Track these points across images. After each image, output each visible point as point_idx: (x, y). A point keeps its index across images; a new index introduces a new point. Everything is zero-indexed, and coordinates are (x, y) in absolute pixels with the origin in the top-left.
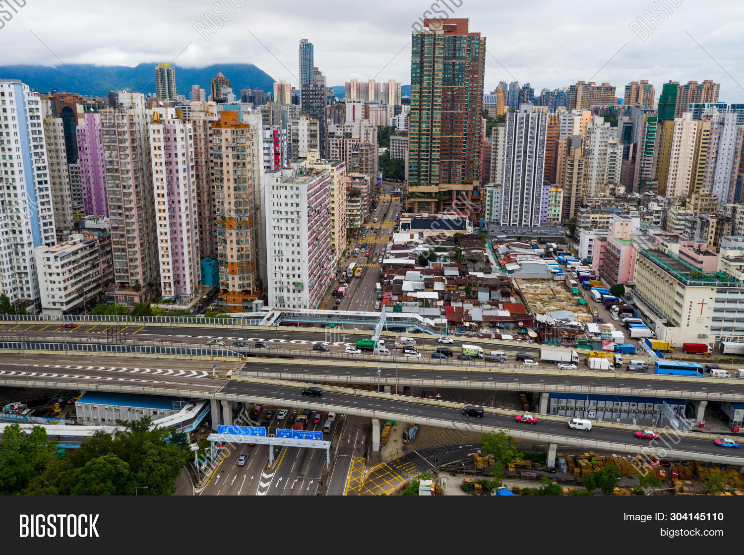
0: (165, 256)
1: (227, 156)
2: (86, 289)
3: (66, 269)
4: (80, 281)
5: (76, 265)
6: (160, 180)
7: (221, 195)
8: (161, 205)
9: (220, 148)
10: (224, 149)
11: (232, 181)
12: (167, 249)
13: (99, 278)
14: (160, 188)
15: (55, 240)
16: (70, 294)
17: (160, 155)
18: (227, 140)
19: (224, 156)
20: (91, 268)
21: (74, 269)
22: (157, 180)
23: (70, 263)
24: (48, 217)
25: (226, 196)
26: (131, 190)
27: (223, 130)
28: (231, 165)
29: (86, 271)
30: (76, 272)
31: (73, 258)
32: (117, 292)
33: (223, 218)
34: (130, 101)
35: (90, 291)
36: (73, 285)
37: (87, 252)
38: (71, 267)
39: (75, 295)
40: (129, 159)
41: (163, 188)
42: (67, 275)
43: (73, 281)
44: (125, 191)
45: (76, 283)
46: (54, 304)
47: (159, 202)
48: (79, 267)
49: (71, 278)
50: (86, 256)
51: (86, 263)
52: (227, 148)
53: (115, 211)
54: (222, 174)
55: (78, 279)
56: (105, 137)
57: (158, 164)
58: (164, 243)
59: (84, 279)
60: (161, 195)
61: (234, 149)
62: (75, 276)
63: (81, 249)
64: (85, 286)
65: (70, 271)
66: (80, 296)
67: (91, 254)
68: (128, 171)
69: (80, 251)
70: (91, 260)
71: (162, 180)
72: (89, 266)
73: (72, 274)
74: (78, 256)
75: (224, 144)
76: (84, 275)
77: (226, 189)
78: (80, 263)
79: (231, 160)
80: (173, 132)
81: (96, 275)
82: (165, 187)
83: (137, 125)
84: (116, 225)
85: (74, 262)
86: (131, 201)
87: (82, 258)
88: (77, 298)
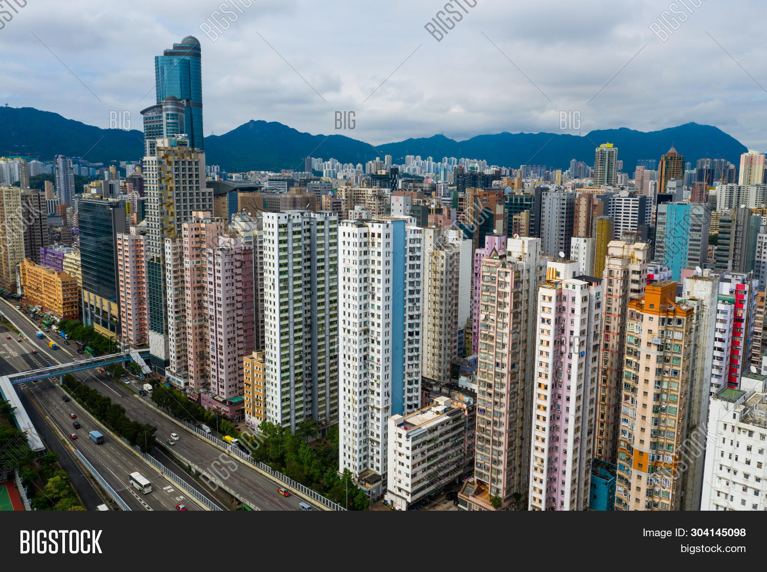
0: (539, 470)
1: (648, 356)
2: (441, 474)
3: (418, 451)
4: (433, 465)
5: (432, 444)
6: (544, 365)
7: (630, 412)
8: (541, 399)
9: (638, 341)
10: (643, 345)
11: (651, 396)
12: (542, 461)
13: (460, 459)
14: (543, 376)
15: (419, 402)
16: (419, 482)
17: (549, 332)
18: (650, 331)
19: (643, 356)
20: (452, 447)
21: (429, 450)
22: (541, 365)
23: (424, 443)
24: (414, 374)
25: (639, 418)
26: (505, 371)
27: (646, 316)
28: (652, 372)
29: (445, 451)
30: (431, 453)
31: (429, 437)
32: (471, 498)
33: (630, 448)
34: (520, 249)
35: (447, 475)
36: (424, 470)
37: (449, 427)
38: (426, 447)
39: (426, 482)
40: (507, 330)
41: (546, 377)
42: (419, 459)
43: (426, 465)
44: (498, 370)
45: (429, 468)
46: (400, 490)
47: (539, 395)
48: (436, 446)
49: (423, 462)
50: (447, 432)
51: (446, 441)
52: (649, 344)
53: (485, 389)
54: (637, 383)
55: (432, 462)
56: (484, 293)
57: (545, 343)
58: (538, 454)
59: (440, 461)
60: (543, 387)
61: (661, 348)
62: (429, 459)
63: (442, 424)
64: (440, 470)
65: (423, 453)
66: (432, 483)
67: (454, 429)
68: (504, 346)
69: (439, 428)
70: (454, 436)
71: (547, 366)
72: (449, 444)
73: (426, 457)
74: (437, 433)
75: (645, 337)
76: (440, 457)
77: (640, 406)
78: (438, 442)
79: (653, 364)
80: (570, 300)
81: (457, 455)
82: (550, 376)
83: (525, 283)
84: (484, 408)
85: (430, 441)
86: (502, 385)
87: (441, 435)
88: (428, 486)
